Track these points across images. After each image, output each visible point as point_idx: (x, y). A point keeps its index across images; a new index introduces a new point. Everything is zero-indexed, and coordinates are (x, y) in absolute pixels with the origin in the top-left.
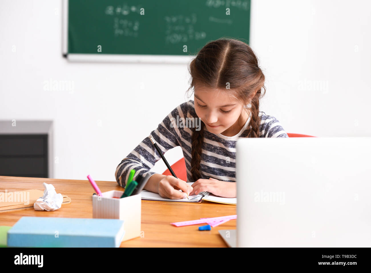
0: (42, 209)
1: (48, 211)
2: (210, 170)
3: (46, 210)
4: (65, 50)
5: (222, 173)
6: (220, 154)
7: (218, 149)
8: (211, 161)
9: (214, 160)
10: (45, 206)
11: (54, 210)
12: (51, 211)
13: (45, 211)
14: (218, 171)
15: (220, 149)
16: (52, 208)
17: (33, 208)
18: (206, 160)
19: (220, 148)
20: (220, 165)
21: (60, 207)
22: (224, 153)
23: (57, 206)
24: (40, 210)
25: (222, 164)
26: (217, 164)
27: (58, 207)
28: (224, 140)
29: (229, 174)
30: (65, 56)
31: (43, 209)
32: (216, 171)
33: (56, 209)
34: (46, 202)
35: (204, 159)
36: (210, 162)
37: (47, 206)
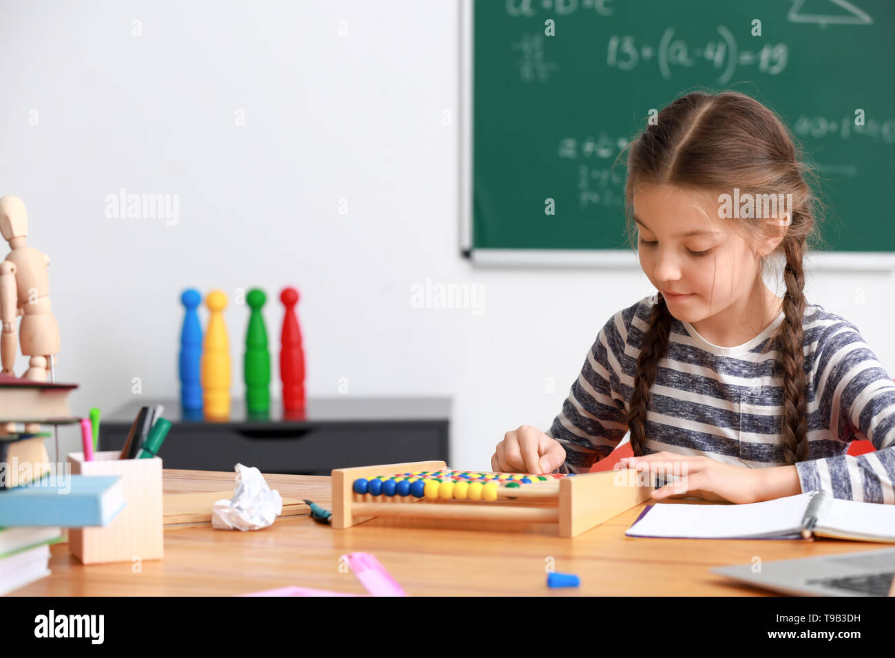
0: (228, 526)
1: (243, 529)
2: (679, 436)
3: (238, 527)
4: (467, 242)
5: (708, 444)
6: (706, 393)
7: (701, 382)
8: (684, 414)
9: (688, 412)
10: (234, 519)
11: (256, 528)
12: (252, 530)
13: (235, 530)
14: (697, 438)
15: (706, 383)
16: (251, 522)
17: (211, 524)
18: (672, 411)
19: (707, 378)
20: (704, 422)
21: (271, 520)
22: (715, 390)
23: (263, 519)
24: (225, 528)
25: (708, 419)
26: (697, 420)
27: (267, 522)
28: (713, 355)
29: (725, 447)
30: (466, 254)
31: (230, 525)
32: (694, 438)
33: (262, 525)
34: (238, 508)
35: (669, 411)
36: (681, 415)
37: (238, 518)
